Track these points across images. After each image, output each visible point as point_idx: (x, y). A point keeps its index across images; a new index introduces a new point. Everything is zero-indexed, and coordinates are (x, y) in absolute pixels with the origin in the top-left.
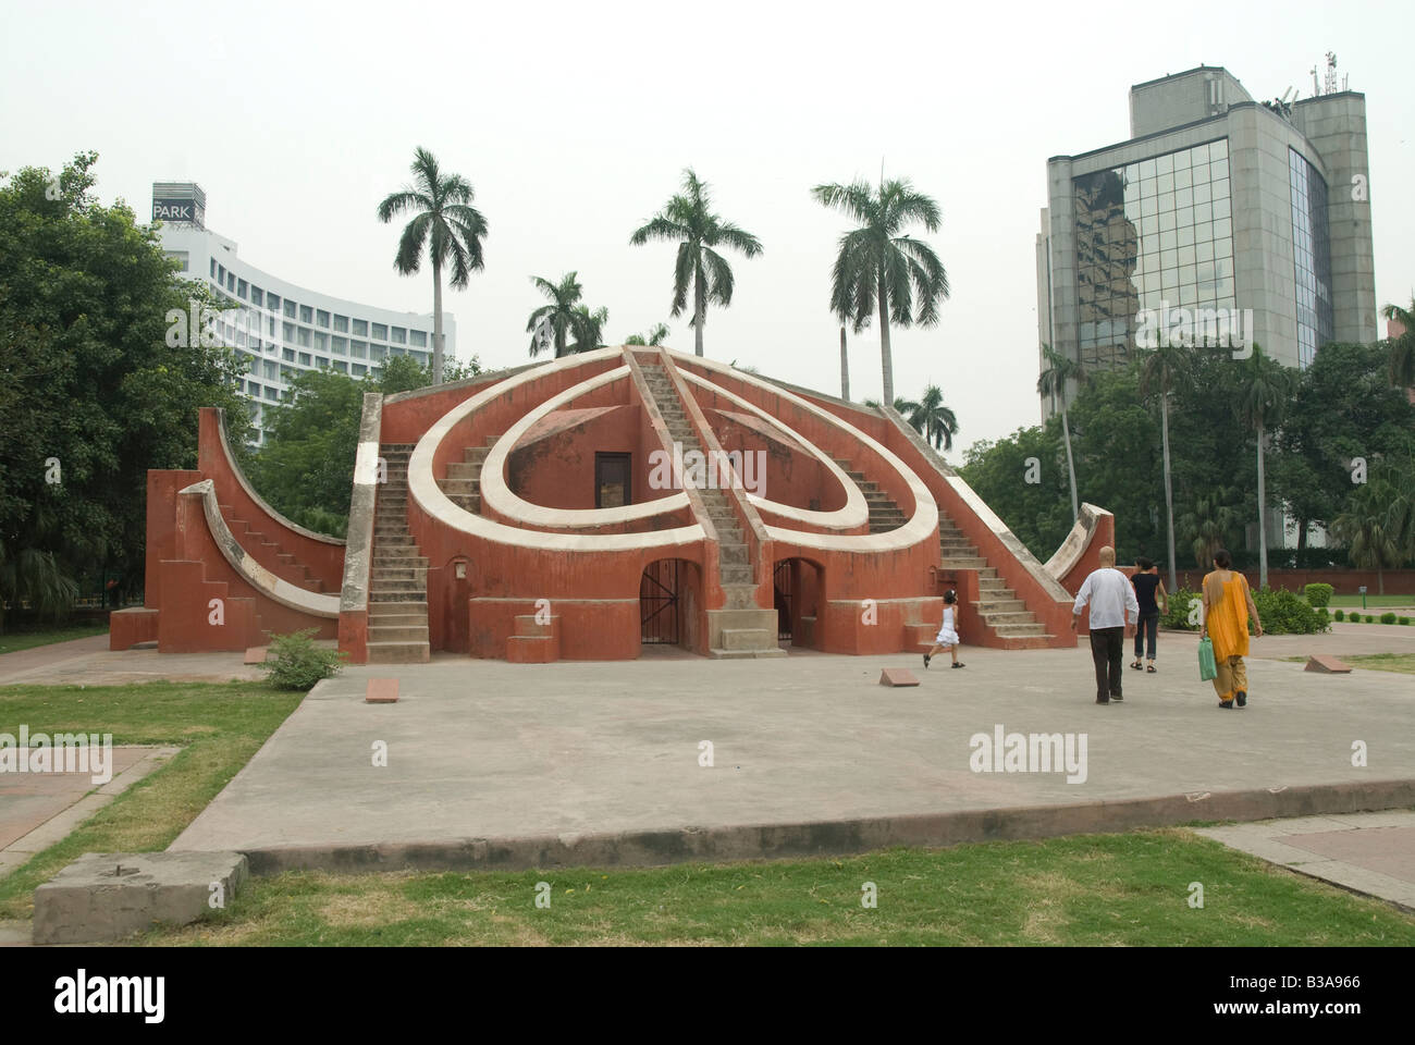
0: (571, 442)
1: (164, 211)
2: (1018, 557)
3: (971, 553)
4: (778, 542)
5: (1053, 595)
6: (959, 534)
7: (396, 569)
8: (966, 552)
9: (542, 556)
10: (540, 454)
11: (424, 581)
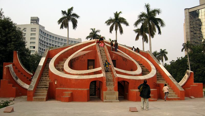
0: (83, 57)
1: (32, 22)
2: (172, 81)
3: (163, 80)
4: (119, 77)
5: (179, 89)
6: (161, 76)
7: (44, 82)
8: (162, 80)
9: (70, 80)
10: (76, 60)
11: (48, 84)
